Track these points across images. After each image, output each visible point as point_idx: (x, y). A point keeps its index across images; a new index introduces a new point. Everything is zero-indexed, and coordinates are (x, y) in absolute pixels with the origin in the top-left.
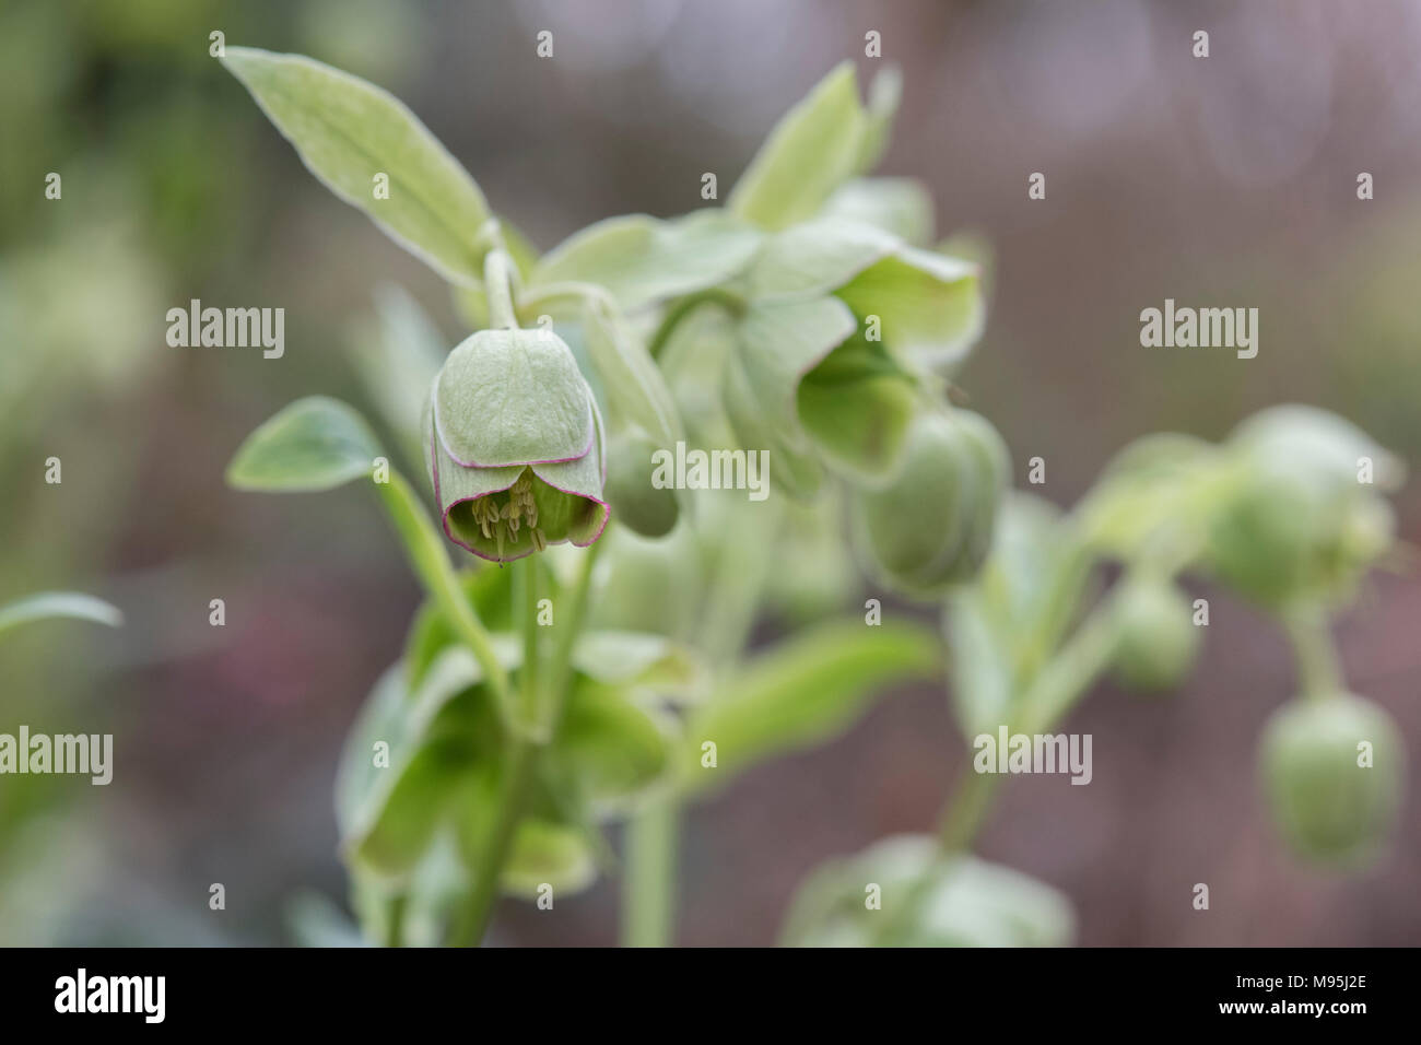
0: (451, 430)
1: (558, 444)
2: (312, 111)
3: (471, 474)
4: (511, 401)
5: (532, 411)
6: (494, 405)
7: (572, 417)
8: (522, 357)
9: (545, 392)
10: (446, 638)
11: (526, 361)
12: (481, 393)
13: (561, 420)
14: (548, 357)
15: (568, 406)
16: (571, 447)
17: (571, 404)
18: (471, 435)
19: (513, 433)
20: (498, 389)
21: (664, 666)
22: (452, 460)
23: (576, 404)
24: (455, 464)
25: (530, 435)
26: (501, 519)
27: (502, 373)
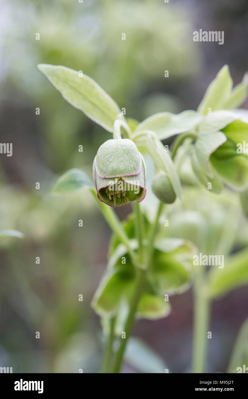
0: (99, 168)
1: (130, 171)
2: (65, 82)
3: (105, 180)
4: (116, 158)
5: (122, 161)
6: (111, 160)
7: (134, 163)
8: (120, 146)
9: (126, 156)
10: (119, 242)
11: (121, 147)
12: (107, 157)
13: (131, 164)
14: (128, 146)
15: (133, 160)
16: (134, 171)
17: (134, 159)
18: (104, 169)
19: (116, 167)
20: (112, 155)
21: (183, 247)
22: (100, 177)
23: (136, 160)
24: (100, 178)
25: (121, 168)
26: (114, 194)
27: (113, 151)
